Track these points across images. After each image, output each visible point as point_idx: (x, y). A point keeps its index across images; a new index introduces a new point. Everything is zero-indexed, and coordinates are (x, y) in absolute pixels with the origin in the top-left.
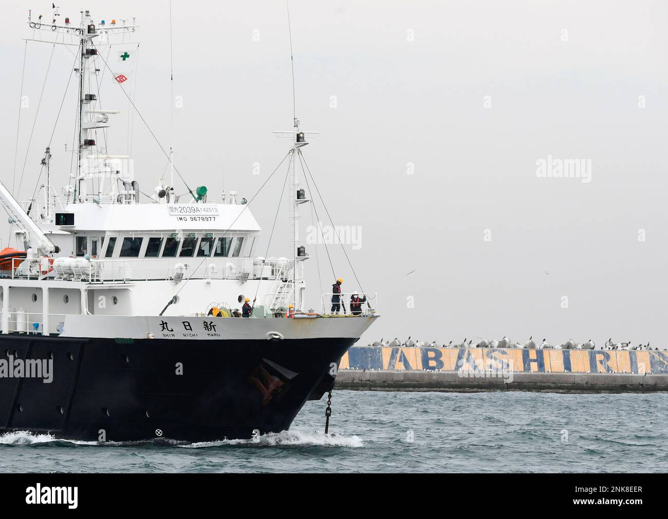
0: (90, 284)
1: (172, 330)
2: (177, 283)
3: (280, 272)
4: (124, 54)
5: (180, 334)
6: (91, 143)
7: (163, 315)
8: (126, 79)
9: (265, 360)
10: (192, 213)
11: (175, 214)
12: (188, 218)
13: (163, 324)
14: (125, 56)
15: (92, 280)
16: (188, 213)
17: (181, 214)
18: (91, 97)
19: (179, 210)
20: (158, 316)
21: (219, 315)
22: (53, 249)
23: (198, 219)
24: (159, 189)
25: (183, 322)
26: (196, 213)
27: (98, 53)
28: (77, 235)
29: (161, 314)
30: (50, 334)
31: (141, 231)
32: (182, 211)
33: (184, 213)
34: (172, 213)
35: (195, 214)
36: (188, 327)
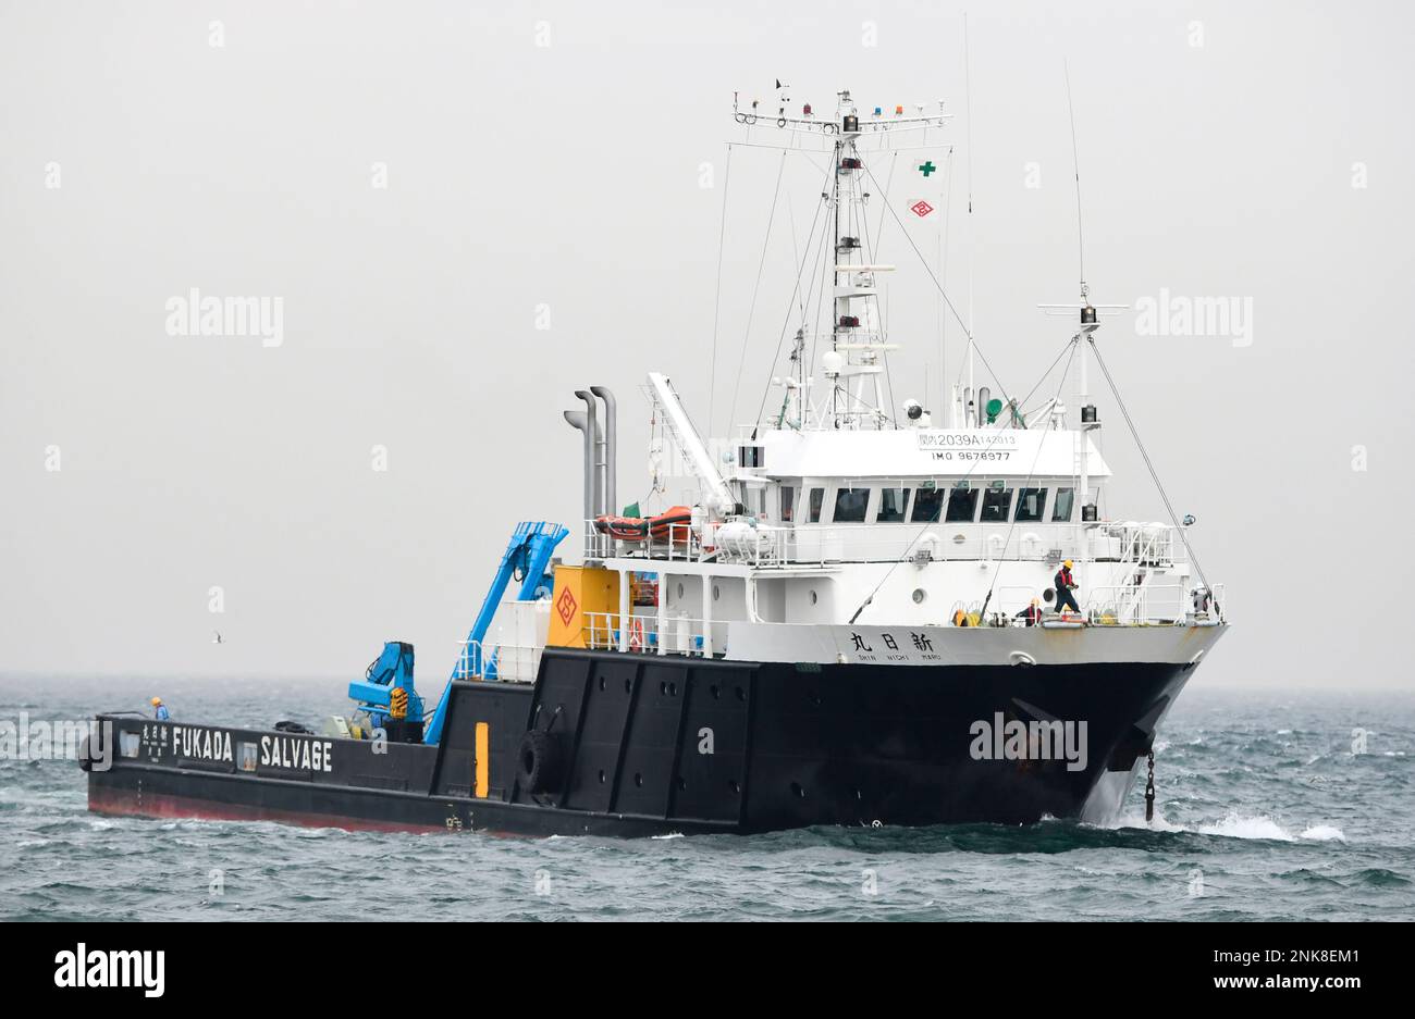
0: (757, 568)
1: (870, 650)
2: (920, 568)
3: (1148, 548)
4: (924, 164)
5: (881, 657)
6: (850, 322)
7: (856, 622)
8: (931, 209)
9: (1015, 700)
10: (964, 446)
11: (930, 447)
12: (955, 454)
13: (855, 638)
14: (927, 169)
15: (782, 562)
16: (955, 446)
17: (942, 447)
18: (850, 243)
19: (938, 441)
20: (847, 624)
21: (964, 623)
22: (731, 509)
23: (974, 456)
24: (912, 403)
25: (884, 636)
26: (971, 446)
27: (862, 165)
28: (782, 484)
29: (852, 622)
30: (714, 654)
31: (863, 477)
32: (945, 442)
33: (948, 446)
34: (925, 446)
35: (969, 447)
36: (891, 644)
